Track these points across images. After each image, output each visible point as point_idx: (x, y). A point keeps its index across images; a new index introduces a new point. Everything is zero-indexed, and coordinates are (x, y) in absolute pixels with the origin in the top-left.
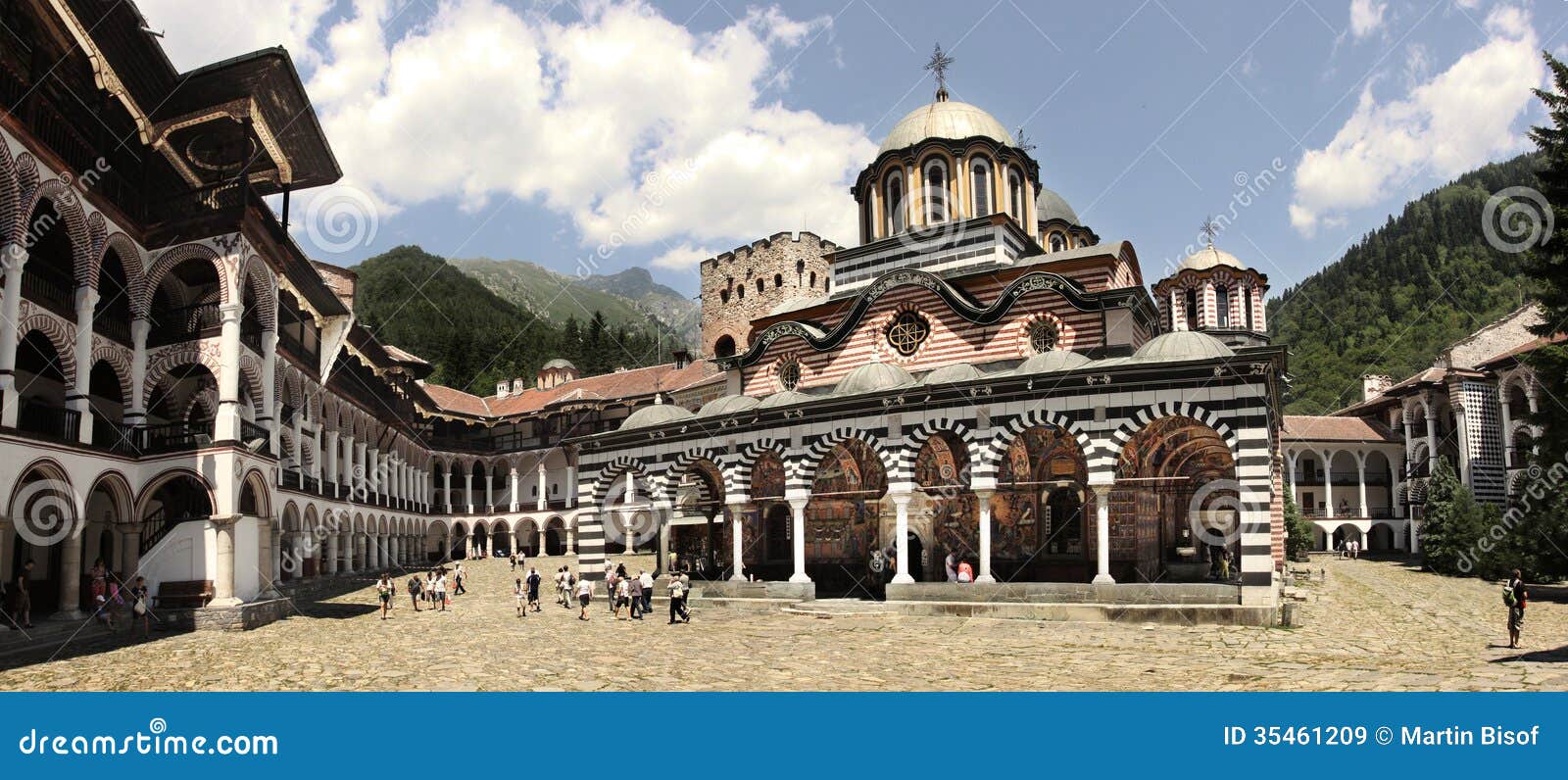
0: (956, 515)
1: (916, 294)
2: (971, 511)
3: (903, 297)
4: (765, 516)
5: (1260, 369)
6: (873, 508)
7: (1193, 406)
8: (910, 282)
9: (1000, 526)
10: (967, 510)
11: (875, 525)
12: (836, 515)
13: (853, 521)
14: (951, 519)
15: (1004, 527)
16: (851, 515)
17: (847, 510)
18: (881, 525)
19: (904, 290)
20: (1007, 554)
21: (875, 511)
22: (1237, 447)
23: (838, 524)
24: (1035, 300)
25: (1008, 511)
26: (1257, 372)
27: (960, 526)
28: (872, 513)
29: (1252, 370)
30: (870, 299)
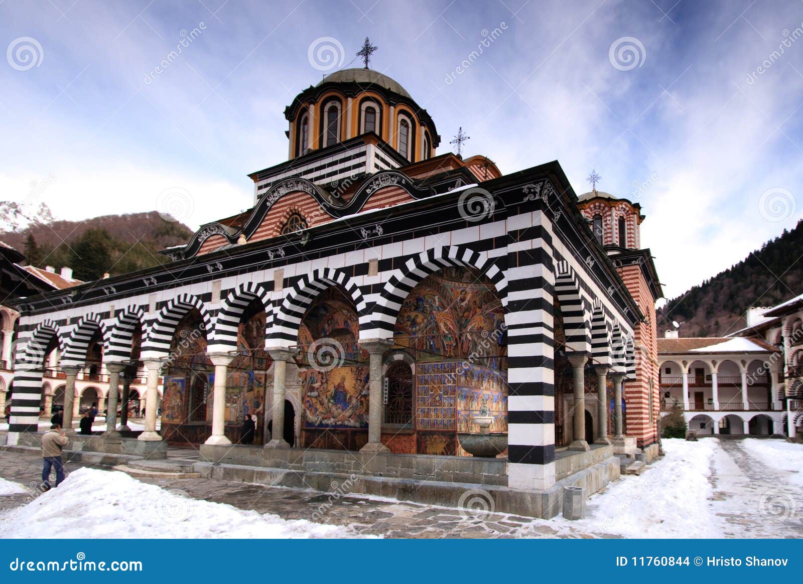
0: (316, 385)
1: (300, 199)
2: (326, 382)
3: (291, 201)
4: (191, 384)
5: (535, 193)
6: (261, 378)
7: (462, 249)
8: (296, 189)
9: (348, 397)
10: (324, 381)
11: (262, 393)
12: (235, 384)
13: (245, 389)
14: (312, 389)
15: (351, 397)
16: (245, 384)
17: (243, 380)
18: (267, 392)
19: (292, 196)
20: (352, 421)
21: (263, 380)
22: (504, 293)
23: (236, 391)
24: (384, 196)
25: (354, 382)
26: (531, 198)
27: (319, 396)
28: (260, 383)
29: (526, 195)
30: (268, 204)
